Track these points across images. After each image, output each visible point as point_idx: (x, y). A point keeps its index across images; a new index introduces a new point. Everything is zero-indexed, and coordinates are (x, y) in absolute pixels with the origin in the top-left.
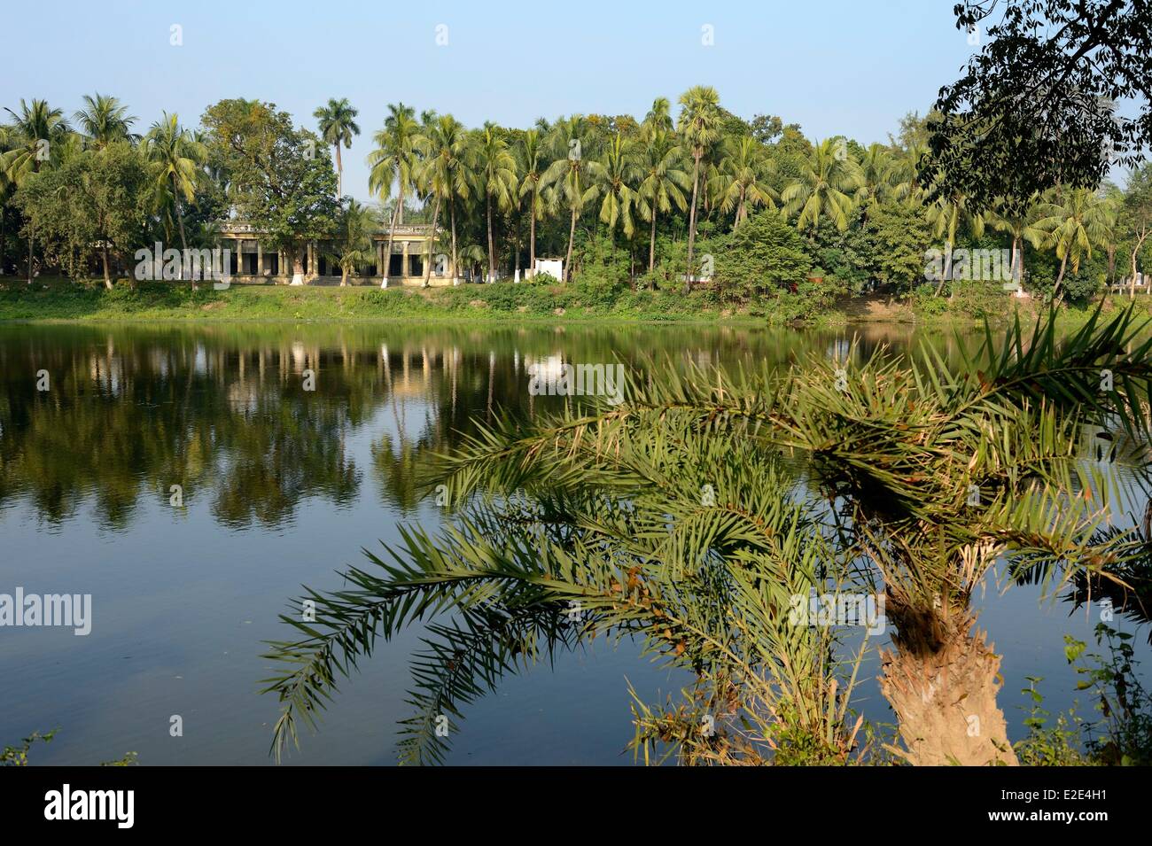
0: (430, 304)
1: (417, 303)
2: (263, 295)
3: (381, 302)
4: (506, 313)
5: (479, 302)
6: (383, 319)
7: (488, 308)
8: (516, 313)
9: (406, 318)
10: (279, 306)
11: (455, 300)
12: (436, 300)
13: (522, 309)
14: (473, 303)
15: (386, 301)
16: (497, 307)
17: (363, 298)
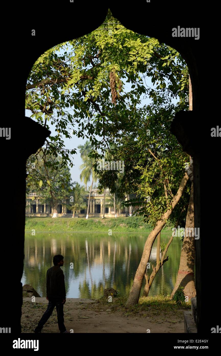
0: (104, 225)
1: (98, 225)
2: (39, 222)
3: (85, 224)
4: (134, 229)
5: (124, 224)
6: (84, 231)
7: (127, 227)
8: (139, 229)
9: (94, 231)
10: (44, 226)
11: (114, 224)
12: (106, 224)
13: (141, 227)
14: (121, 225)
15: (86, 224)
16: (130, 226)
17: (77, 223)
